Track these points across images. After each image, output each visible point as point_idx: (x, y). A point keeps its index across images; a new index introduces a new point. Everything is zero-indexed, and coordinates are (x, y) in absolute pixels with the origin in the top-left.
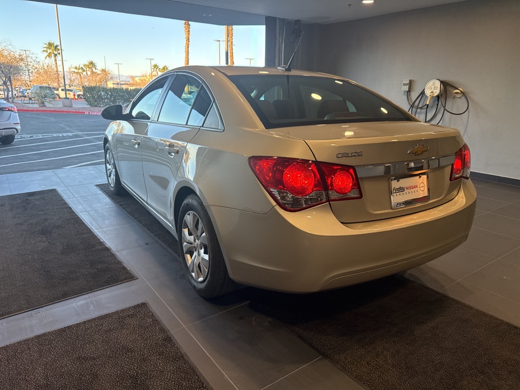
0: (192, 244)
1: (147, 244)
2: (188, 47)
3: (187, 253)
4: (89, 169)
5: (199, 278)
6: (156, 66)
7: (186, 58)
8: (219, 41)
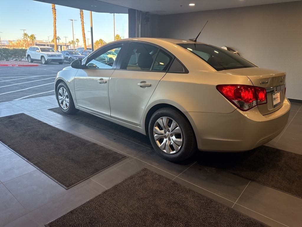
0: (163, 134)
1: (114, 139)
2: (55, 23)
3: (157, 140)
4: (33, 100)
5: (170, 152)
6: (25, 34)
7: (54, 30)
8: (72, 20)
